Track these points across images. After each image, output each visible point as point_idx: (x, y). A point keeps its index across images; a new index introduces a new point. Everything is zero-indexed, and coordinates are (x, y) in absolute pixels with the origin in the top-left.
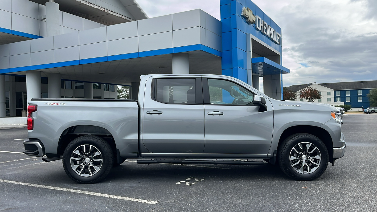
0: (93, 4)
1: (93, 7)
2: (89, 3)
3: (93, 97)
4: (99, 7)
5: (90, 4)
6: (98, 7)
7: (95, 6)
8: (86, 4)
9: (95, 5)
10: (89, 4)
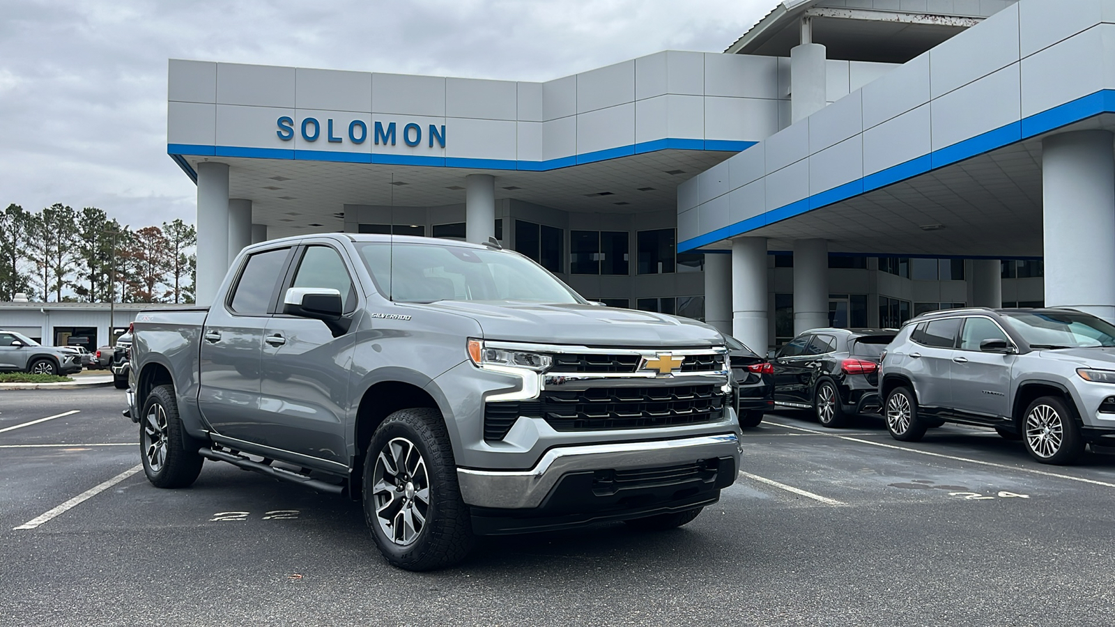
0: (943, 17)
1: (946, 25)
2: (931, 16)
3: (1002, 303)
4: (970, 18)
5: (934, 17)
6: (963, 20)
7: (953, 20)
8: (919, 22)
9: (950, 17)
10: (929, 21)
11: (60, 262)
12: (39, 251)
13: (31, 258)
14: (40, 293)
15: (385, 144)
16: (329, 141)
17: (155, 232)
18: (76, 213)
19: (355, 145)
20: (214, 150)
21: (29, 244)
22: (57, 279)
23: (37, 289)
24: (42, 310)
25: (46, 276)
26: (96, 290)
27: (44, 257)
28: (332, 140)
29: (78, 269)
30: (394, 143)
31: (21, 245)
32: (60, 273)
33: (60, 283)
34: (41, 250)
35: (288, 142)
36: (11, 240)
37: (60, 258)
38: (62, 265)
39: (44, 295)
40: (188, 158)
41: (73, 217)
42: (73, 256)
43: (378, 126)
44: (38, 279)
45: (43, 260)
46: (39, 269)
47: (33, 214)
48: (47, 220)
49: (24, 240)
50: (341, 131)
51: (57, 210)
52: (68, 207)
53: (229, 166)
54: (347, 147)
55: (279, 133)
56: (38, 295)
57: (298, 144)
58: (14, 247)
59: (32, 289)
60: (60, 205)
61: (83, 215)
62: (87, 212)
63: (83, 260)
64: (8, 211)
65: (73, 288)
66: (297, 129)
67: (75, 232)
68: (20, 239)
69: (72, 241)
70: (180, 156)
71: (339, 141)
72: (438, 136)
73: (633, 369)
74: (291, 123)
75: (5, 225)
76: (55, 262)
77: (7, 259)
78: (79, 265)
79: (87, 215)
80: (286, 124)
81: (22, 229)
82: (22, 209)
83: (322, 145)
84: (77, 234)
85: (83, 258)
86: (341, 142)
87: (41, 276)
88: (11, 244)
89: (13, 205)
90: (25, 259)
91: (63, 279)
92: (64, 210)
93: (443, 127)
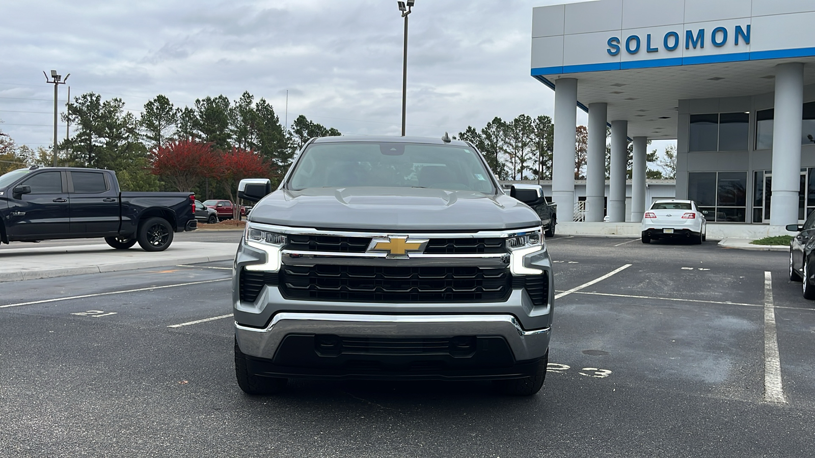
11: (523, 153)
12: (511, 147)
13: (506, 152)
14: (512, 174)
15: (695, 48)
16: (648, 52)
17: (582, 130)
18: (533, 120)
19: (668, 52)
20: (562, 69)
21: (506, 143)
22: (521, 165)
23: (510, 172)
24: (504, 186)
25: (515, 163)
26: (544, 171)
27: (514, 151)
28: (650, 50)
29: (534, 158)
30: (702, 47)
31: (500, 144)
32: (523, 161)
33: (523, 168)
34: (513, 146)
35: (617, 57)
36: (495, 141)
37: (522, 151)
38: (524, 156)
39: (514, 175)
40: (549, 77)
41: (531, 123)
42: (531, 149)
43: (689, 34)
44: (510, 165)
45: (512, 152)
46: (511, 159)
47: (508, 123)
48: (516, 126)
49: (502, 140)
50: (657, 43)
51: (521, 119)
52: (528, 116)
53: (577, 79)
54: (663, 55)
55: (609, 51)
56: (511, 176)
57: (624, 57)
58: (496, 145)
59: (507, 171)
60: (523, 115)
61: (537, 121)
62: (540, 118)
63: (537, 151)
64: (493, 122)
65: (531, 171)
66: (623, 46)
67: (532, 133)
68: (500, 140)
69: (530, 139)
70: (541, 76)
71: (656, 50)
72: (743, 34)
73: (363, 250)
74: (618, 41)
75: (492, 131)
76: (520, 153)
77: (493, 154)
78: (535, 155)
79: (540, 121)
80: (614, 43)
81: (501, 133)
82: (501, 120)
83: (643, 56)
84: (533, 134)
85: (536, 150)
86: (657, 51)
87: (512, 163)
88: (495, 143)
89: (496, 118)
90: (502, 152)
91: (525, 164)
92: (526, 119)
93: (749, 27)
